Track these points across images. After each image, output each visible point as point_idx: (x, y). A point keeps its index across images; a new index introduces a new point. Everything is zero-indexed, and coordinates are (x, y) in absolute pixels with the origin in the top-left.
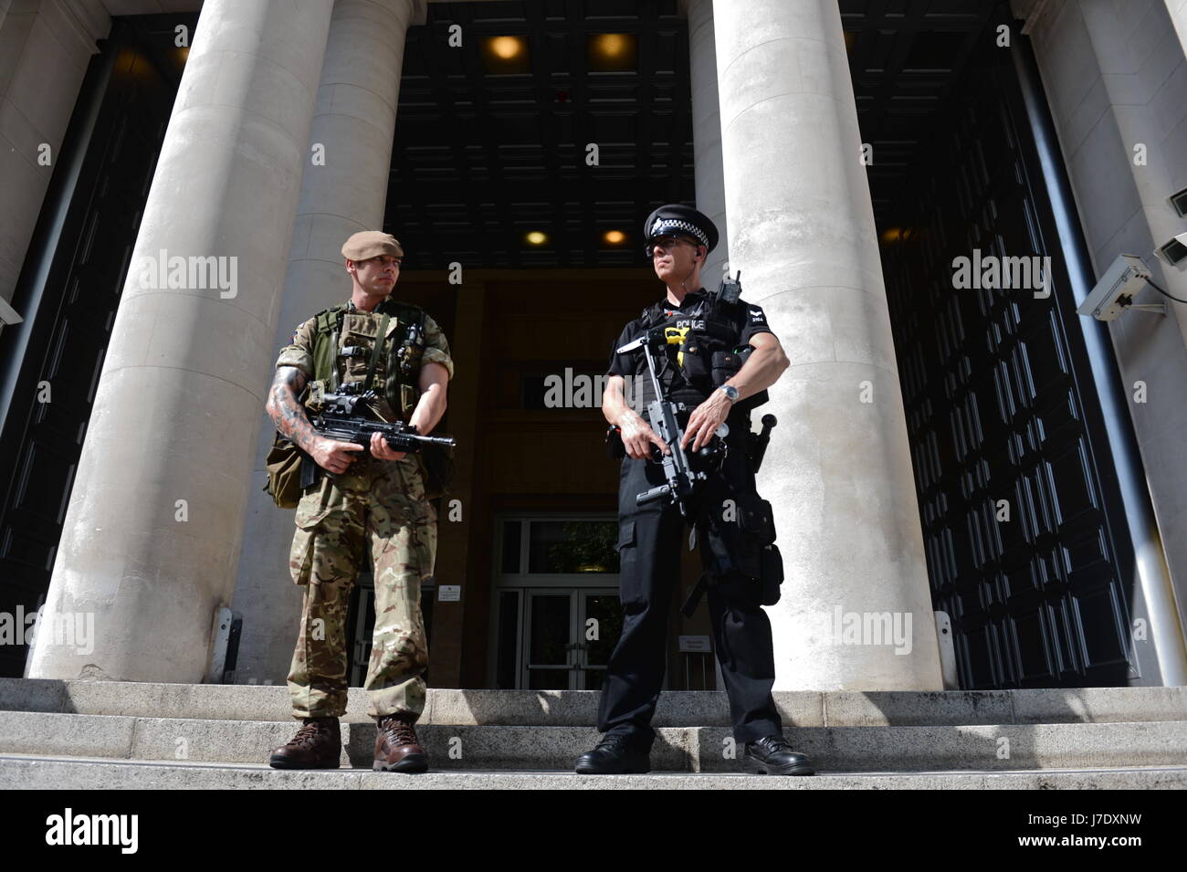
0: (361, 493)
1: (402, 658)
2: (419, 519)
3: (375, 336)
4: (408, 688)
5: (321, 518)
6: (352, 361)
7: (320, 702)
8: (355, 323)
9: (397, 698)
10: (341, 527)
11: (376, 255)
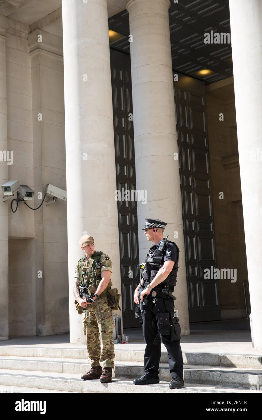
0: (93, 312)
1: (104, 354)
2: (103, 318)
3: (89, 267)
4: (107, 361)
5: (85, 319)
6: (84, 276)
7: (93, 363)
8: (84, 265)
9: (104, 364)
10: (90, 321)
11: (86, 245)
